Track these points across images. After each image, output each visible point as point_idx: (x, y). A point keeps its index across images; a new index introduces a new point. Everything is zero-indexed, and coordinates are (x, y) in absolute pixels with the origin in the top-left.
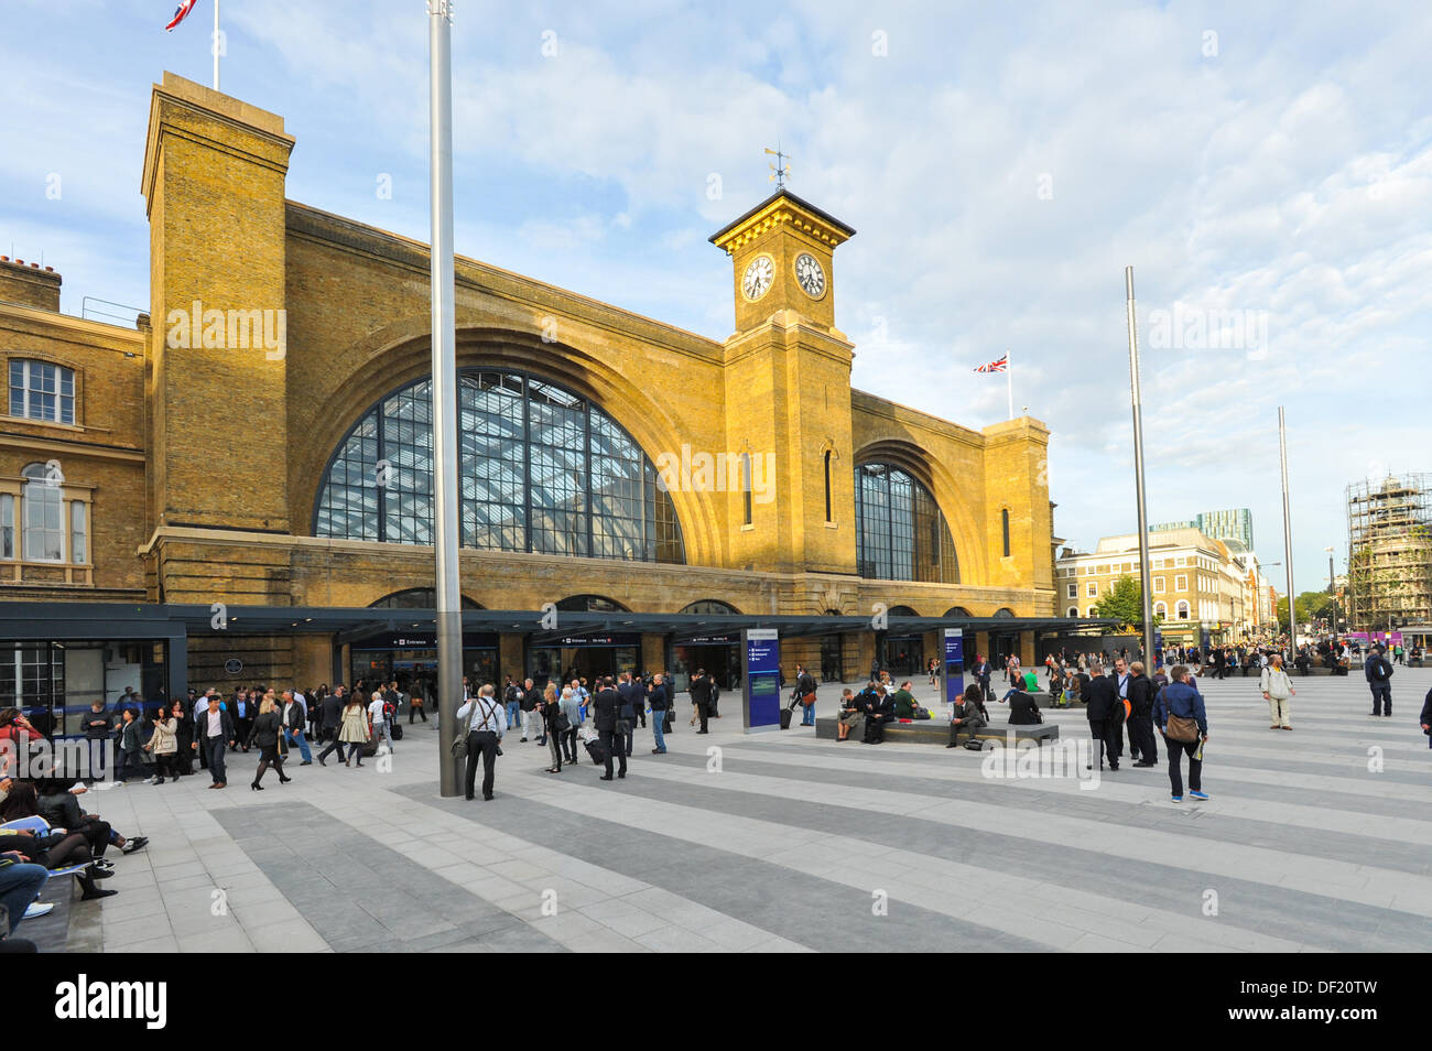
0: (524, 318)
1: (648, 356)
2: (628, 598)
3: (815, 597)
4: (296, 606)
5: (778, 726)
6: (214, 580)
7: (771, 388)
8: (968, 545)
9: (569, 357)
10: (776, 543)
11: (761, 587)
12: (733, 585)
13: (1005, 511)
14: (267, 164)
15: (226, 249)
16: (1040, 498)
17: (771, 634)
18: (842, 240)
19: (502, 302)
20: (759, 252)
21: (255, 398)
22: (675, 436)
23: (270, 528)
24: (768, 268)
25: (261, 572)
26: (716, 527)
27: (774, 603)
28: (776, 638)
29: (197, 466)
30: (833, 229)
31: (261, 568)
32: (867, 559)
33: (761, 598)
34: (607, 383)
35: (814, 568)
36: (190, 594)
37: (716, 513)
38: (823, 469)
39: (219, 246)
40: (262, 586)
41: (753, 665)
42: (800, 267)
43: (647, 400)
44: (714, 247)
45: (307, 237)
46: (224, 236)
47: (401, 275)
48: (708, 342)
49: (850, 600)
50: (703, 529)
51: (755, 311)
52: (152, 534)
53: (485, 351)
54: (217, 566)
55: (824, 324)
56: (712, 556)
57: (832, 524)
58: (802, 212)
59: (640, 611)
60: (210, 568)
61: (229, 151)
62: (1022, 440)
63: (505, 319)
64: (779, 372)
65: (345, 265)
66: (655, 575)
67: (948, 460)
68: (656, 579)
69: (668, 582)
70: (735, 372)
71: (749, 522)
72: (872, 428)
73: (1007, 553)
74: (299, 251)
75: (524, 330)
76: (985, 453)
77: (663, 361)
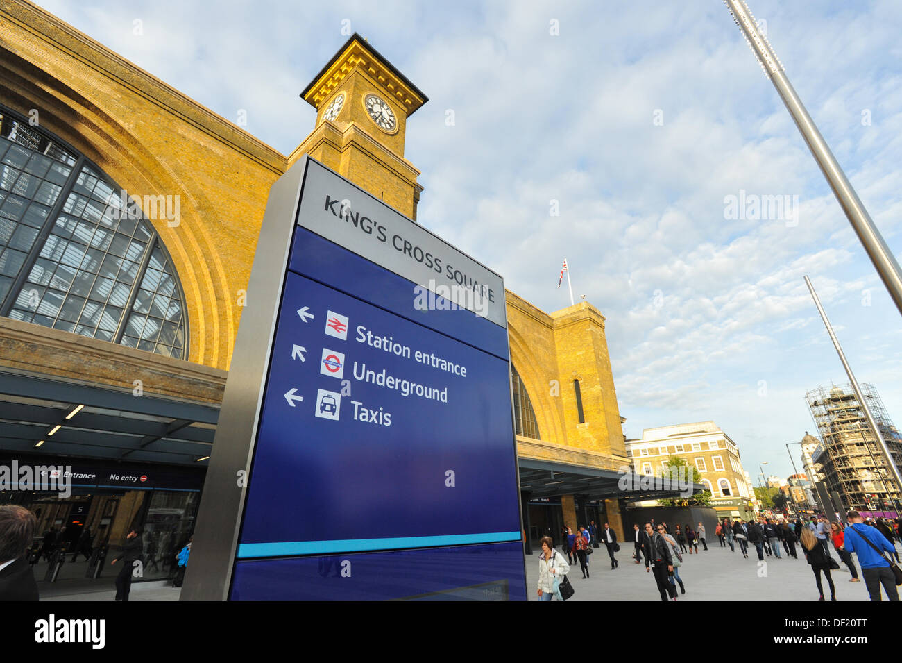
1: (180, 132)
13: (576, 381)
20: (337, 94)
48: (268, 149)
67: (525, 331)
73: (582, 421)
76: (554, 333)
77: (202, 143)
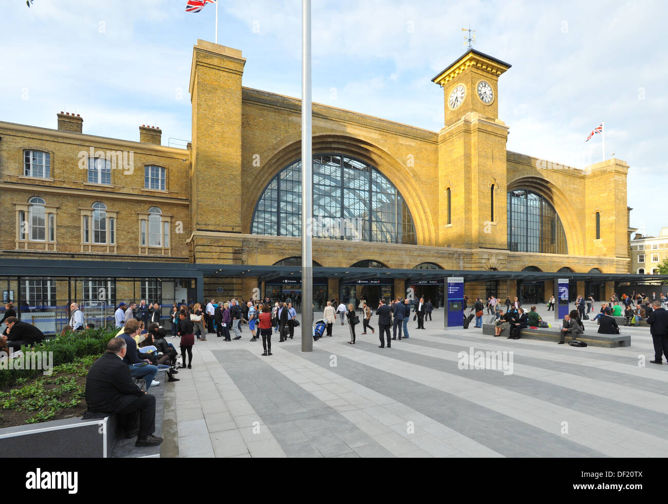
0: (342, 128)
1: (400, 142)
2: (388, 261)
3: (484, 261)
4: (244, 264)
5: (463, 327)
6: (213, 253)
7: (463, 154)
8: (573, 233)
9: (363, 146)
10: (463, 233)
11: (455, 256)
12: (440, 255)
13: (598, 214)
14: (235, 72)
15: (219, 111)
16: (622, 205)
17: (460, 280)
18: (503, 71)
19: (332, 122)
20: (458, 83)
21: (229, 174)
22: (413, 181)
23: (234, 231)
24: (462, 92)
25: (231, 250)
26: (433, 226)
27: (461, 264)
28: (463, 282)
29: (207, 205)
30: (499, 66)
31: (231, 248)
32: (513, 241)
33: (455, 261)
34: (380, 157)
35: (484, 246)
36: (204, 259)
37: (433, 219)
38: (490, 194)
39: (217, 110)
40: (231, 256)
41: (450, 296)
42: (480, 89)
43: (399, 164)
44: (434, 84)
45: (250, 102)
46: (219, 106)
47: (288, 115)
48: (430, 133)
49: (503, 263)
50: (426, 227)
51: (455, 114)
52: (191, 234)
53: (324, 146)
54: (214, 247)
55: (492, 117)
56: (430, 241)
57: (494, 223)
58: (481, 59)
59: (394, 268)
60: (211, 248)
61: (221, 69)
62: (610, 172)
63: (334, 130)
64: (467, 145)
65: (265, 112)
66: (401, 250)
67: (563, 186)
68: (402, 252)
69: (408, 254)
70: (444, 146)
71: (450, 223)
72: (518, 171)
73: (598, 237)
74: (247, 109)
75: (341, 134)
76: (586, 181)
77: (408, 144)
